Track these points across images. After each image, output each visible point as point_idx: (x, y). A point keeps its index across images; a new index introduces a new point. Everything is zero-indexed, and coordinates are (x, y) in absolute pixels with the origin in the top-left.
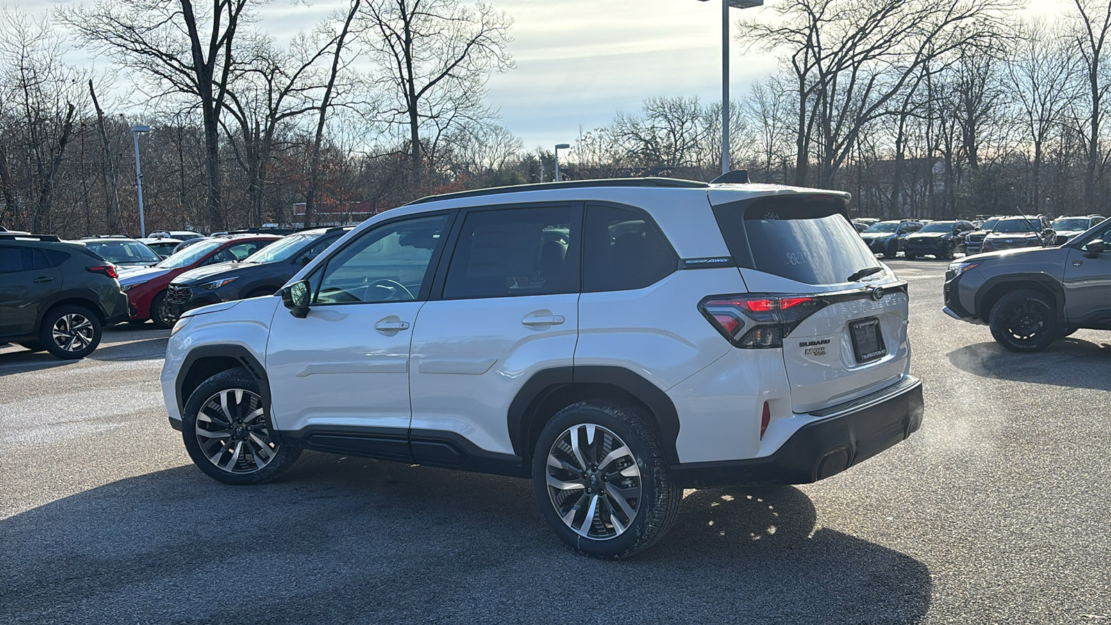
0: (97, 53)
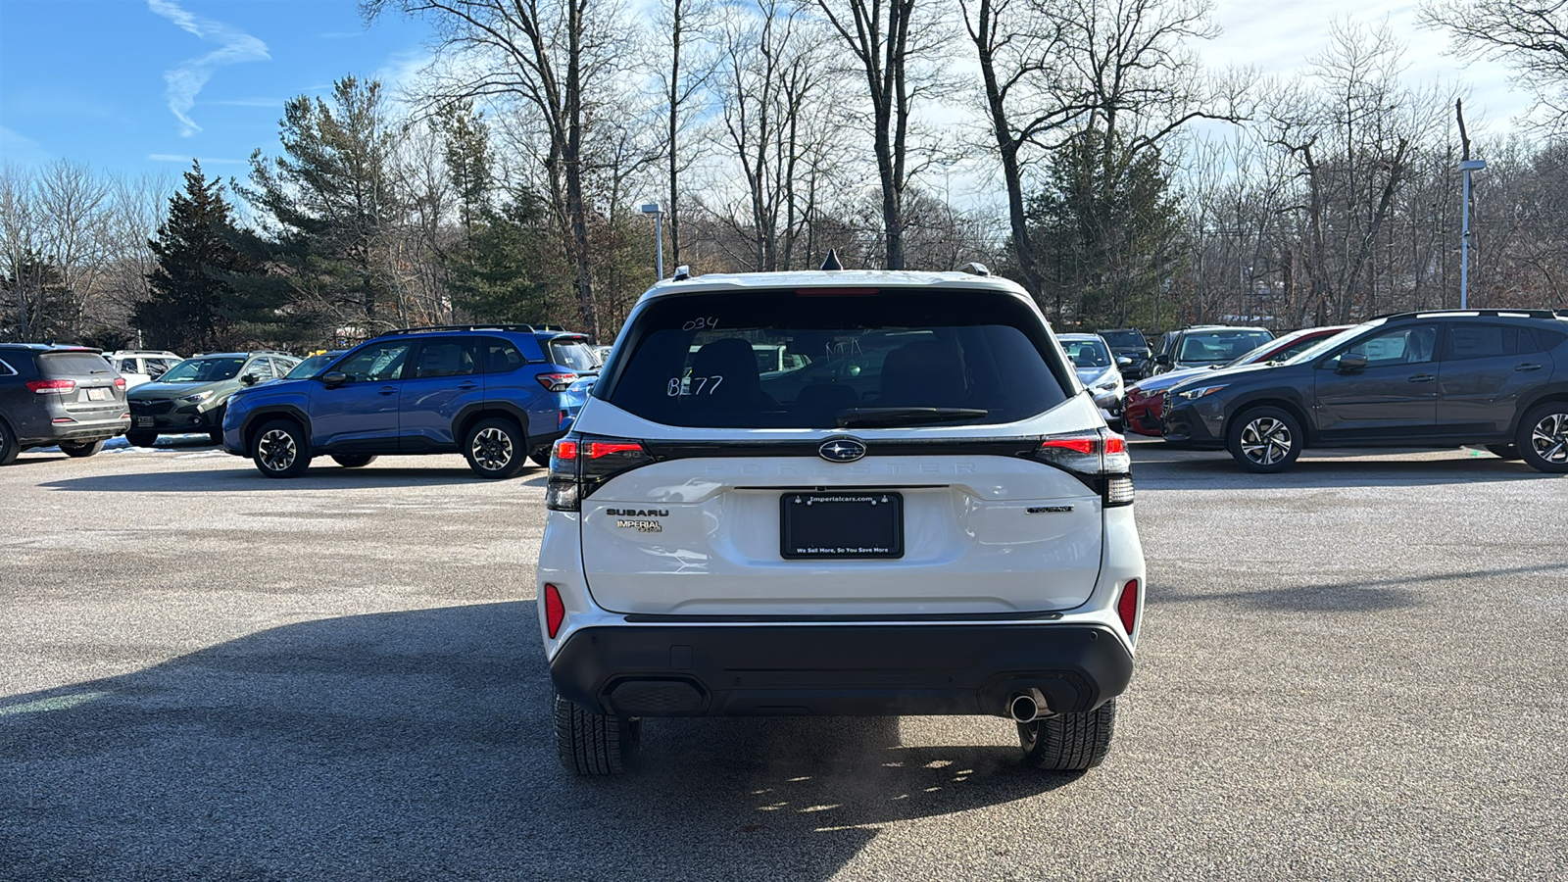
0: (1470, 60)
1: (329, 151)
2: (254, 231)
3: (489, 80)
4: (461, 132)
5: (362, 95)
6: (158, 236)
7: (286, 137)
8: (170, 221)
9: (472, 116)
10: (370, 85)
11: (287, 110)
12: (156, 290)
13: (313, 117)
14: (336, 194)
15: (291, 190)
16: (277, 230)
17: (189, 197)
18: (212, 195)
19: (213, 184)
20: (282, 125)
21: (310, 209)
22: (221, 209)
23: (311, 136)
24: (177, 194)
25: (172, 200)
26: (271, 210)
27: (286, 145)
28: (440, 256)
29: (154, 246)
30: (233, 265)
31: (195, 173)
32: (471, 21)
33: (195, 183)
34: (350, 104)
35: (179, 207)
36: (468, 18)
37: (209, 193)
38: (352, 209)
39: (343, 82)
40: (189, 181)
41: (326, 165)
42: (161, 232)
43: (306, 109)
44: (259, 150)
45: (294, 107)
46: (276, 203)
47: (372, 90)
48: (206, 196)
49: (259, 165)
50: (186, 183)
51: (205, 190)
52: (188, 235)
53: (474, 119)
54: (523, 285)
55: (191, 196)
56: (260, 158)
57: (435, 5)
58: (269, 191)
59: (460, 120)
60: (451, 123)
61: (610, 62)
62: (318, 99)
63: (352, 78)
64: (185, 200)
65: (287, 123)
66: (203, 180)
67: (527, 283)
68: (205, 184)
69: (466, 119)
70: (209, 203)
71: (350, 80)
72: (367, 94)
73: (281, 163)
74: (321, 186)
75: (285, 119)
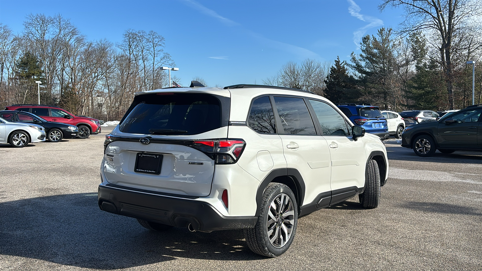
1: (375, 51)
2: (353, 76)
3: (422, 24)
4: (417, 42)
5: (386, 33)
6: (326, 78)
7: (363, 48)
8: (330, 74)
9: (421, 36)
10: (389, 30)
11: (363, 39)
12: (325, 94)
13: (370, 41)
14: (377, 64)
15: (363, 64)
16: (359, 76)
17: (335, 67)
18: (342, 66)
19: (342, 63)
20: (361, 44)
21: (368, 69)
22: (344, 70)
23: (369, 47)
24: (332, 66)
25: (331, 68)
26: (357, 70)
27: (362, 50)
28: (403, 82)
29: (326, 82)
30: (346, 86)
31: (337, 60)
32: (414, 6)
33: (337, 62)
34: (382, 36)
35: (333, 70)
36: (414, 5)
37: (341, 66)
38: (381, 68)
39: (381, 29)
40: (336, 62)
41: (374, 55)
42: (328, 77)
43: (368, 39)
44: (353, 52)
45: (365, 38)
46: (358, 68)
47: (389, 31)
48: (340, 67)
49: (353, 56)
50: (335, 63)
51: (340, 65)
52: (335, 78)
53: (422, 37)
54: (428, 90)
55: (336, 67)
56: (353, 55)
57: (403, 3)
58: (356, 64)
59: (417, 38)
60: (414, 39)
61: (469, 13)
62: (372, 35)
63: (383, 28)
64: (334, 68)
65: (363, 44)
66: (340, 62)
67: (429, 89)
68: (340, 63)
69: (419, 38)
70: (341, 69)
71: (383, 29)
72: (388, 32)
73: (361, 55)
74: (372, 62)
75: (362, 42)
